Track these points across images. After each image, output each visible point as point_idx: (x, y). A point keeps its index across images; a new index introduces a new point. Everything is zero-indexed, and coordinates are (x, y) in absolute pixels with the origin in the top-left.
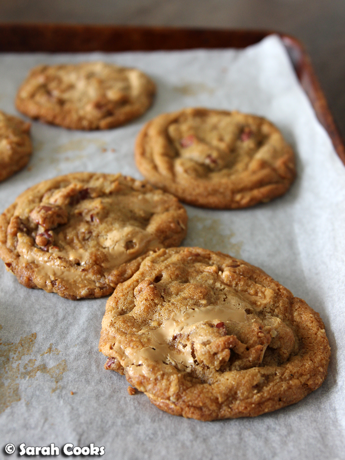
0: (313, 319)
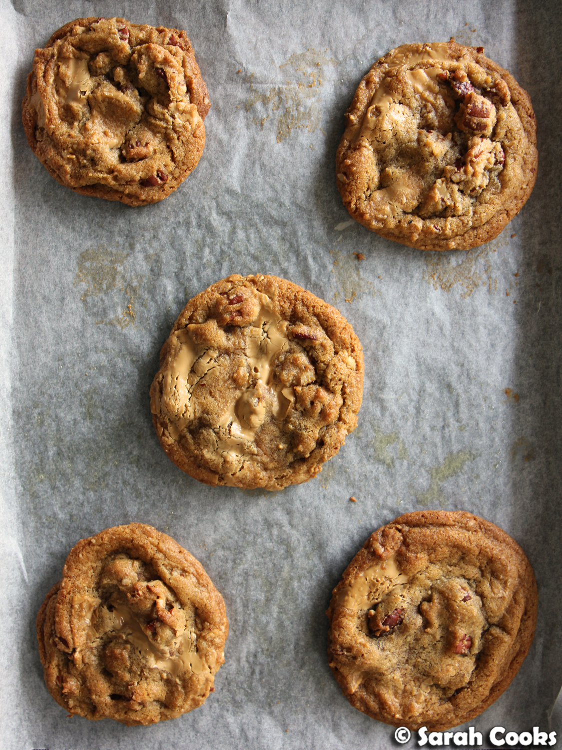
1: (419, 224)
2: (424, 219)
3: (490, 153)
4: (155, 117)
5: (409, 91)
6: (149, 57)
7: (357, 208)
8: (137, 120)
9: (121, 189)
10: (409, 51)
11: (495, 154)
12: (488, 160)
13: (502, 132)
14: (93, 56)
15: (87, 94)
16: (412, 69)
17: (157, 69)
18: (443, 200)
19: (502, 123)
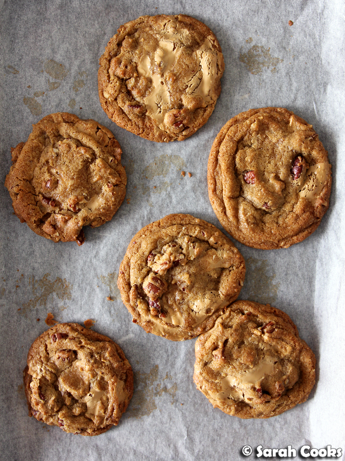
0: (310, 362)
1: (212, 240)
2: (207, 242)
3: (155, 262)
4: (51, 372)
5: (185, 315)
6: (47, 408)
7: (241, 263)
8: (63, 373)
9: (79, 336)
10: (174, 337)
11: (153, 260)
12: (159, 259)
13: (144, 271)
14: (82, 414)
15: (88, 394)
16: (178, 326)
17: (44, 400)
18: (194, 248)
19: (142, 276)
